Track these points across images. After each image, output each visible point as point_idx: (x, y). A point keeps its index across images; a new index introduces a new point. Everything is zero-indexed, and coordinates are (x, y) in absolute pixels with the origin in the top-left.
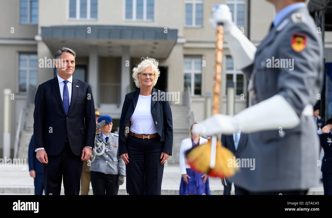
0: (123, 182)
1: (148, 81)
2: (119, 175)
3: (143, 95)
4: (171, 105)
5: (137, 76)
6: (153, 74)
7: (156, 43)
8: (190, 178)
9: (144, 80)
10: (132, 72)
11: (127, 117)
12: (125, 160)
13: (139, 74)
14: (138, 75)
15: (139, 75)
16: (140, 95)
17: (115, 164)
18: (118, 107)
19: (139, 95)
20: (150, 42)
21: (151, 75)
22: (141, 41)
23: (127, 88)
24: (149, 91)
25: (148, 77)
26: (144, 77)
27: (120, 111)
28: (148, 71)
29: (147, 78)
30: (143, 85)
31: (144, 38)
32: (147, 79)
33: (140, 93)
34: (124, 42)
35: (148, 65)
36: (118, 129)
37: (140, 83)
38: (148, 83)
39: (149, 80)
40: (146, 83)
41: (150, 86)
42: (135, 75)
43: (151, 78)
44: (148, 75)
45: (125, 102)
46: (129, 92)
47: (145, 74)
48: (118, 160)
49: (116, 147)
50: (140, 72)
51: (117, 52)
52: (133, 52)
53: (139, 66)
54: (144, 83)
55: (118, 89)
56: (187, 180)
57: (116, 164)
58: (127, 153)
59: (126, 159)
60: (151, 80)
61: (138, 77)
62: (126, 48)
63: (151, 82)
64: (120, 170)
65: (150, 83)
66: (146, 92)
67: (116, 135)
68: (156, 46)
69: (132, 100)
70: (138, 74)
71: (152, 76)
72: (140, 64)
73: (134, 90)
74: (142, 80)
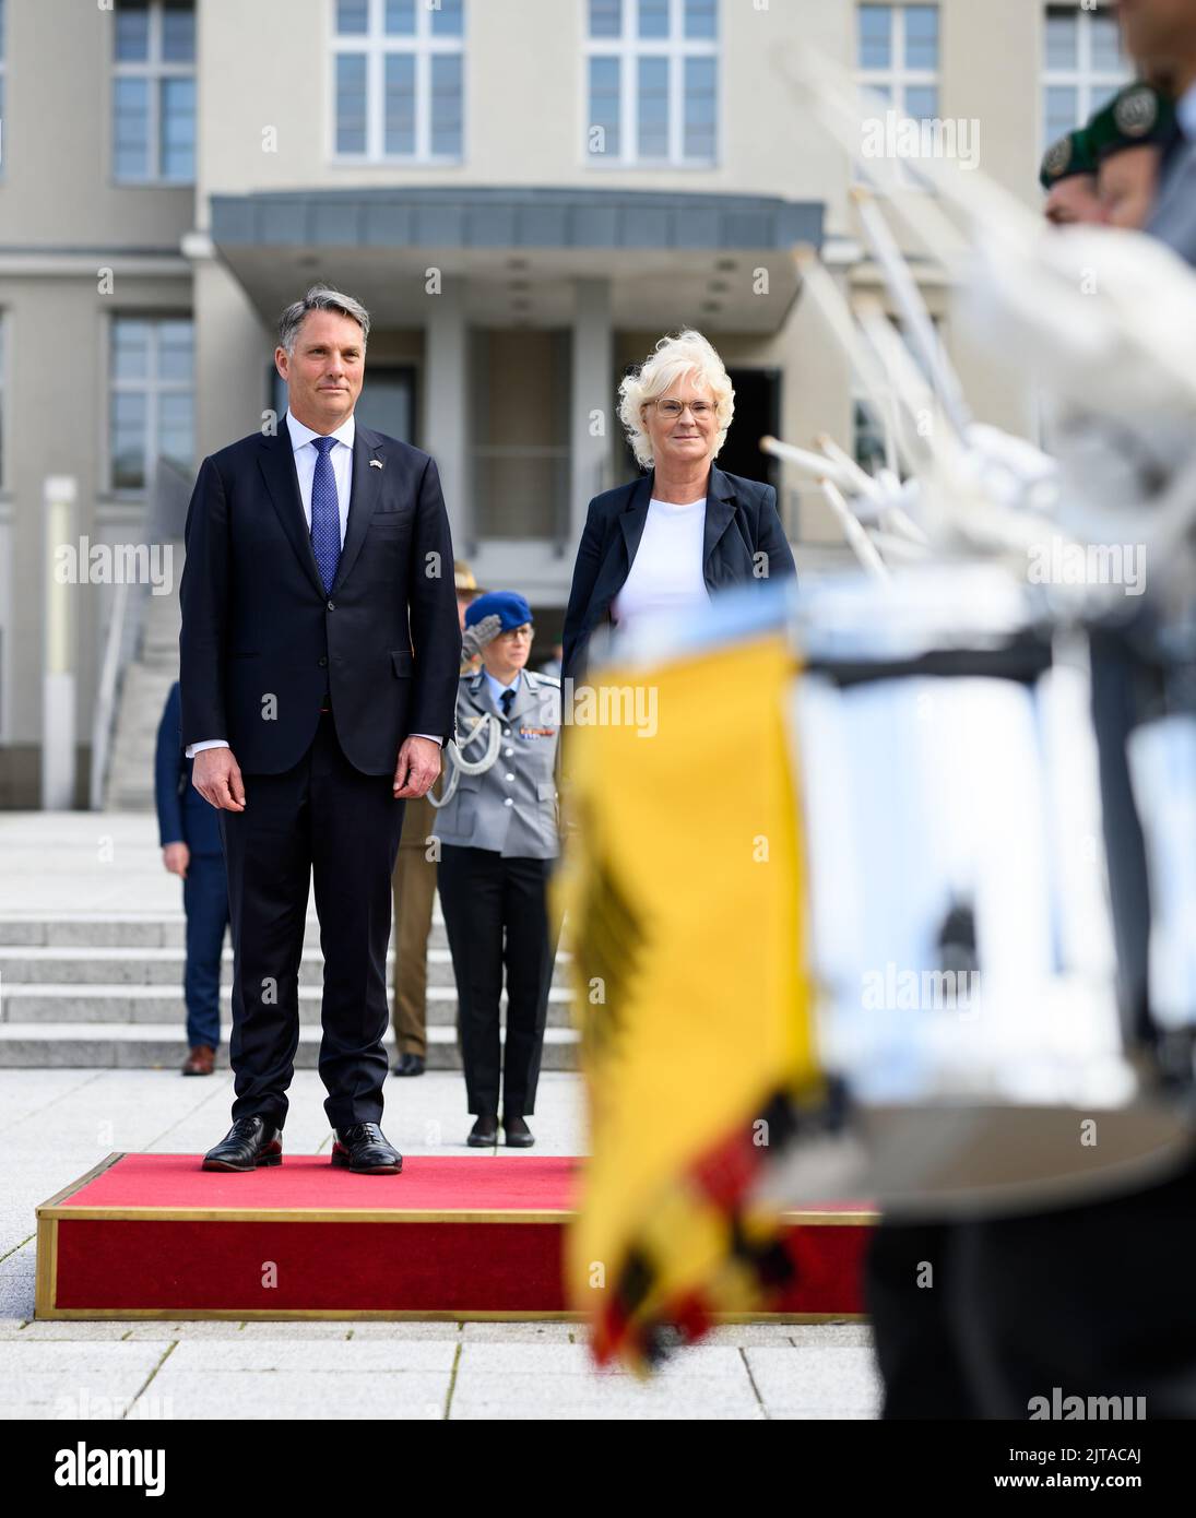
1: (687, 435)
3: (667, 498)
4: (796, 541)
5: (639, 417)
7: (727, 266)
9: (669, 432)
10: (616, 399)
11: (596, 599)
13: (649, 407)
14: (642, 412)
15: (650, 410)
16: (653, 502)
17: (547, 814)
18: (560, 553)
19: (652, 500)
20: (701, 260)
21: (699, 406)
22: (659, 259)
23: (600, 469)
24: (694, 480)
25: (689, 417)
26: (669, 419)
27: (565, 571)
28: (680, 395)
29: (681, 421)
30: (669, 457)
31: (671, 241)
32: (684, 426)
33: (654, 492)
34: (586, 259)
35: (686, 366)
37: (654, 445)
38: (690, 444)
39: (694, 431)
40: (681, 445)
41: (700, 458)
42: (629, 412)
43: (699, 421)
44: (687, 410)
45: (587, 530)
46: (608, 485)
47: (674, 407)
49: (549, 734)
50: (651, 399)
51: (552, 308)
52: (624, 306)
53: (648, 370)
54: (672, 446)
55: (558, 473)
57: (552, 810)
60: (704, 432)
61: (644, 421)
62: (592, 288)
63: (700, 441)
65: (696, 446)
66: (685, 486)
67: (548, 679)
68: (726, 277)
69: (617, 525)
70: (645, 405)
71: (705, 413)
72: (652, 362)
74: (660, 433)
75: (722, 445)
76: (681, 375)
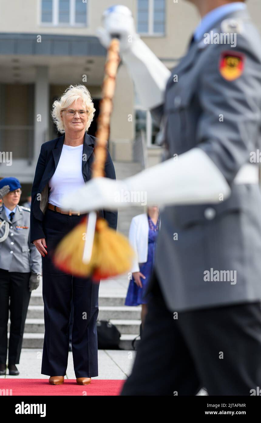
0: (38, 285)
1: (77, 122)
2: (31, 273)
3: (69, 144)
4: (114, 160)
5: (59, 115)
6: (85, 110)
7: (90, 62)
8: (144, 278)
9: (70, 121)
10: (51, 108)
11: (43, 180)
12: (40, 249)
13: (63, 112)
14: (61, 113)
15: (63, 113)
16: (64, 146)
17: (25, 257)
18: (30, 164)
19: (64, 145)
20: (81, 60)
21: (81, 112)
22: (66, 59)
23: (44, 134)
24: (79, 138)
25: (78, 115)
26: (71, 116)
27: (32, 170)
28: (76, 107)
29: (75, 117)
30: (70, 130)
31: (70, 53)
32: (76, 119)
33: (65, 142)
34: (40, 59)
35: (77, 97)
36: (30, 199)
37: (65, 125)
38: (78, 125)
39: (79, 121)
40: (75, 126)
41: (81, 130)
42: (56, 113)
43: (82, 117)
44: (77, 113)
45: (41, 155)
46: (47, 140)
47: (73, 112)
48: (29, 250)
49: (26, 228)
50: (64, 108)
51: (27, 76)
52: (53, 76)
53: (63, 98)
54: (72, 126)
55: (29, 135)
56: (140, 282)
57: (27, 256)
58: (43, 238)
59: (42, 248)
60: (83, 121)
61: (61, 117)
62: (42, 69)
63: (81, 124)
64: (33, 265)
65: (80, 126)
66: (76, 140)
67: (26, 209)
68: (90, 66)
69: (51, 153)
70: (62, 111)
71: (84, 114)
72: (65, 96)
73: (56, 137)
74: (68, 121)
75: (89, 126)
76: (75, 100)
